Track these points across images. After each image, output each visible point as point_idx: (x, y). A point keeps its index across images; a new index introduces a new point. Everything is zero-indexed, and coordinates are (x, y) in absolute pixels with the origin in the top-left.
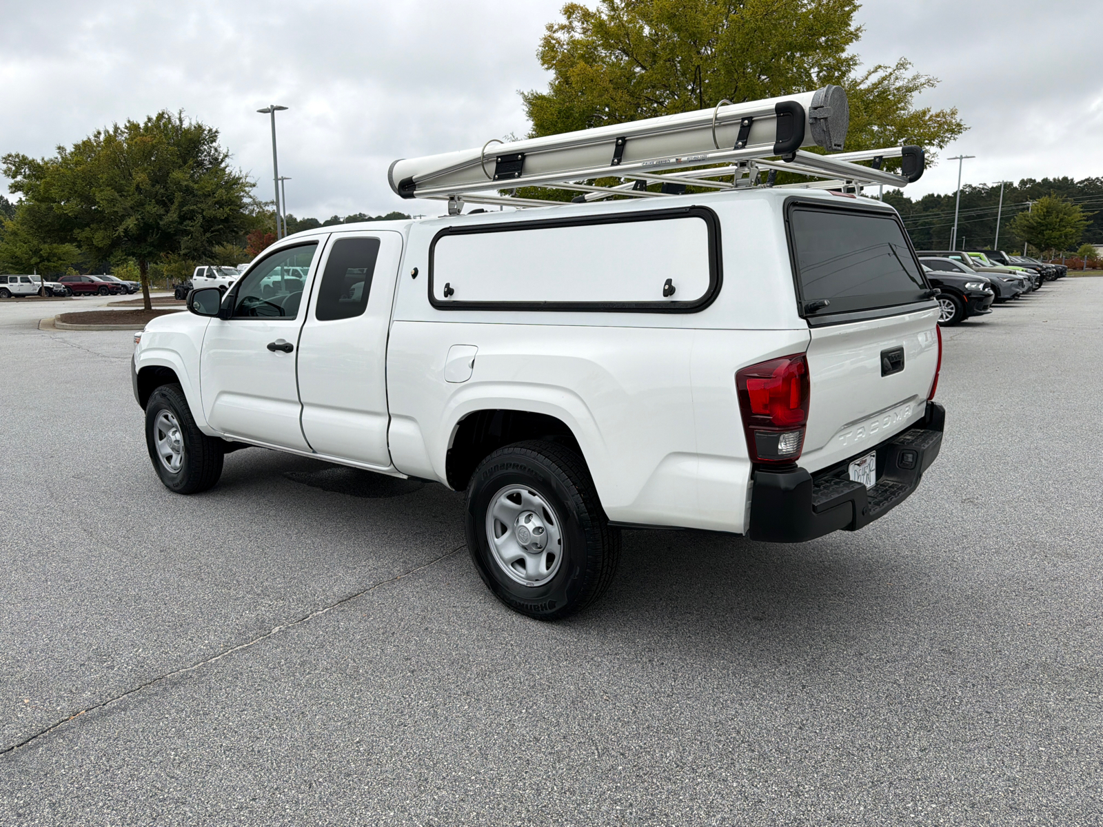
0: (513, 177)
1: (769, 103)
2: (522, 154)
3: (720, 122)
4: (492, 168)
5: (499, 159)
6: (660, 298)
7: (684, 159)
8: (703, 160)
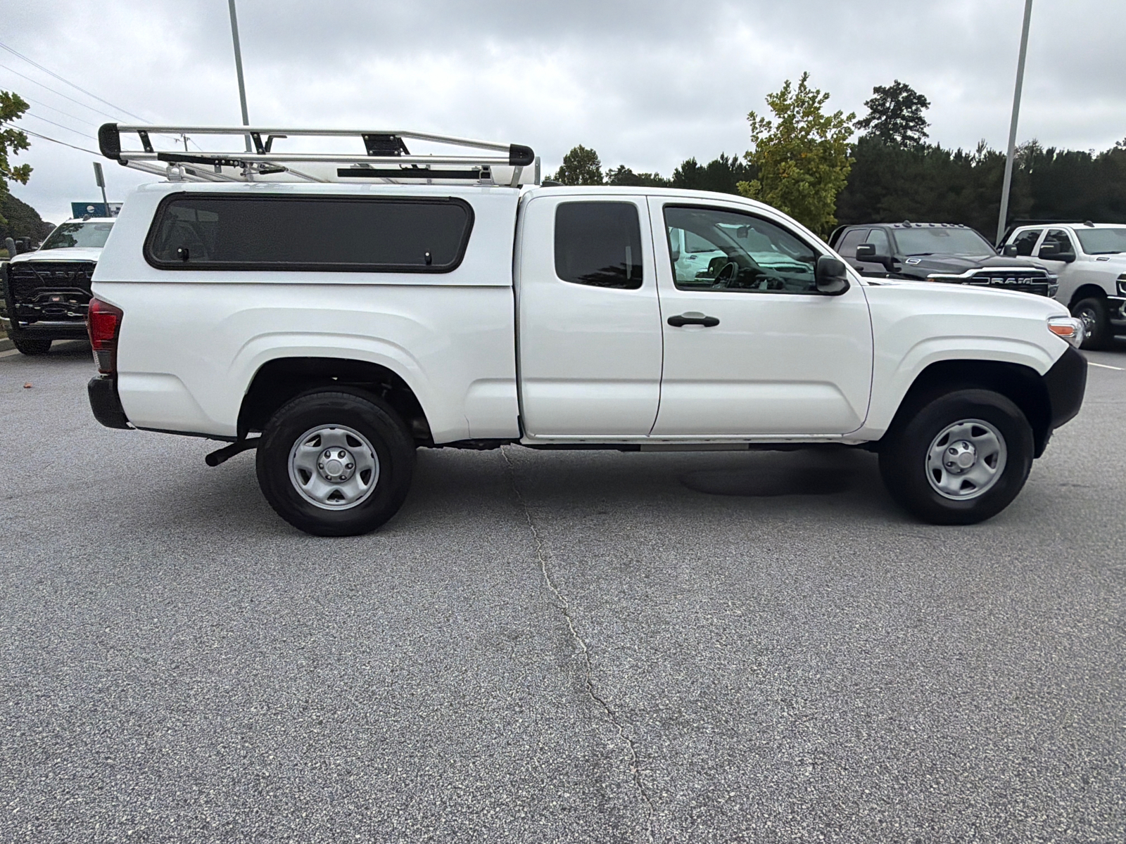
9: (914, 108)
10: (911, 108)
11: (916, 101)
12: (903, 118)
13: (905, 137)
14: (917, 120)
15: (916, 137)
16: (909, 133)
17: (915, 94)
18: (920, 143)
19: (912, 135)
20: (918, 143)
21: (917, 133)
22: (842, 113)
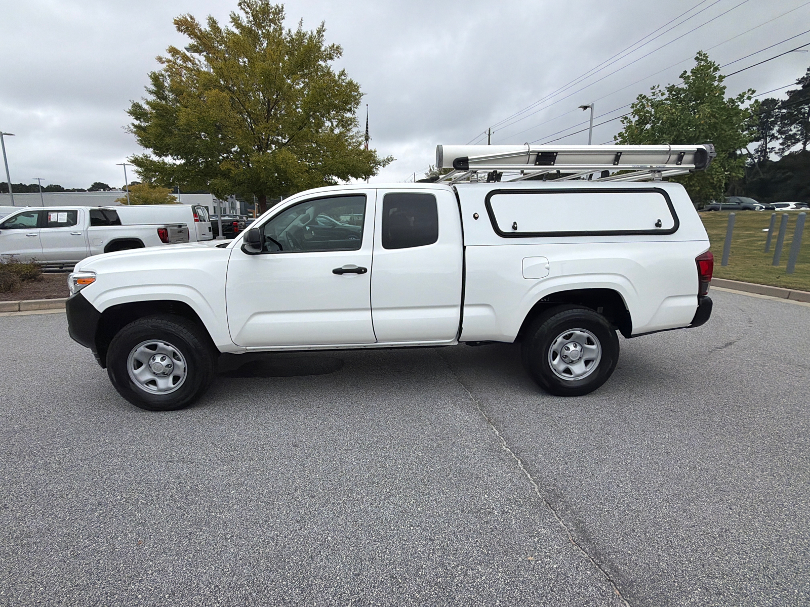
0: (551, 165)
1: (694, 147)
2: (557, 153)
3: (669, 152)
4: (533, 158)
5: (540, 154)
6: (653, 227)
7: (654, 166)
8: (664, 168)
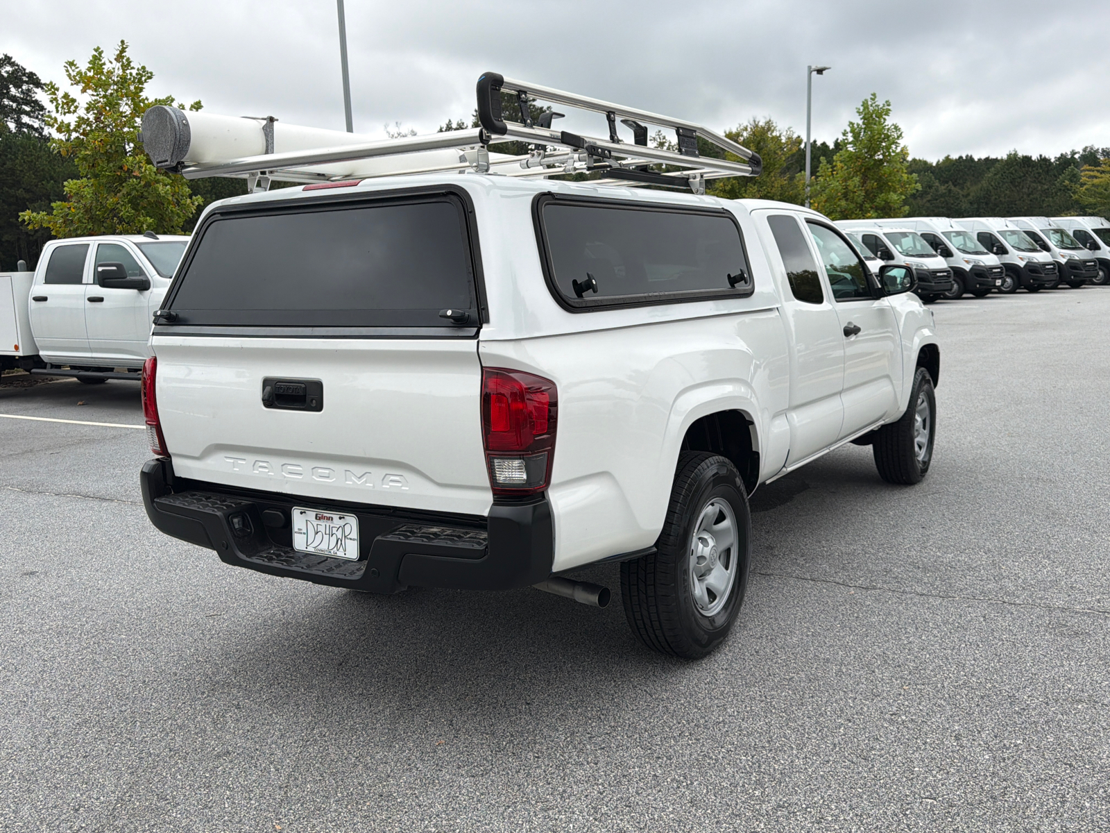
9: (25, 87)
10: (21, 87)
11: (27, 79)
12: (14, 99)
13: (20, 124)
14: (32, 104)
15: (36, 125)
16: (25, 119)
17: (25, 70)
18: (44, 134)
19: (31, 123)
20: (40, 134)
21: (37, 120)
22: (173, 100)
